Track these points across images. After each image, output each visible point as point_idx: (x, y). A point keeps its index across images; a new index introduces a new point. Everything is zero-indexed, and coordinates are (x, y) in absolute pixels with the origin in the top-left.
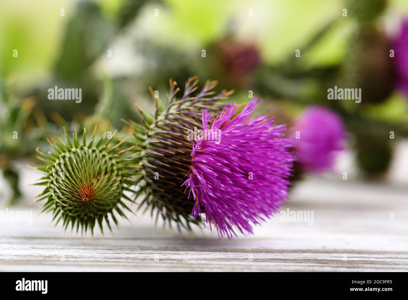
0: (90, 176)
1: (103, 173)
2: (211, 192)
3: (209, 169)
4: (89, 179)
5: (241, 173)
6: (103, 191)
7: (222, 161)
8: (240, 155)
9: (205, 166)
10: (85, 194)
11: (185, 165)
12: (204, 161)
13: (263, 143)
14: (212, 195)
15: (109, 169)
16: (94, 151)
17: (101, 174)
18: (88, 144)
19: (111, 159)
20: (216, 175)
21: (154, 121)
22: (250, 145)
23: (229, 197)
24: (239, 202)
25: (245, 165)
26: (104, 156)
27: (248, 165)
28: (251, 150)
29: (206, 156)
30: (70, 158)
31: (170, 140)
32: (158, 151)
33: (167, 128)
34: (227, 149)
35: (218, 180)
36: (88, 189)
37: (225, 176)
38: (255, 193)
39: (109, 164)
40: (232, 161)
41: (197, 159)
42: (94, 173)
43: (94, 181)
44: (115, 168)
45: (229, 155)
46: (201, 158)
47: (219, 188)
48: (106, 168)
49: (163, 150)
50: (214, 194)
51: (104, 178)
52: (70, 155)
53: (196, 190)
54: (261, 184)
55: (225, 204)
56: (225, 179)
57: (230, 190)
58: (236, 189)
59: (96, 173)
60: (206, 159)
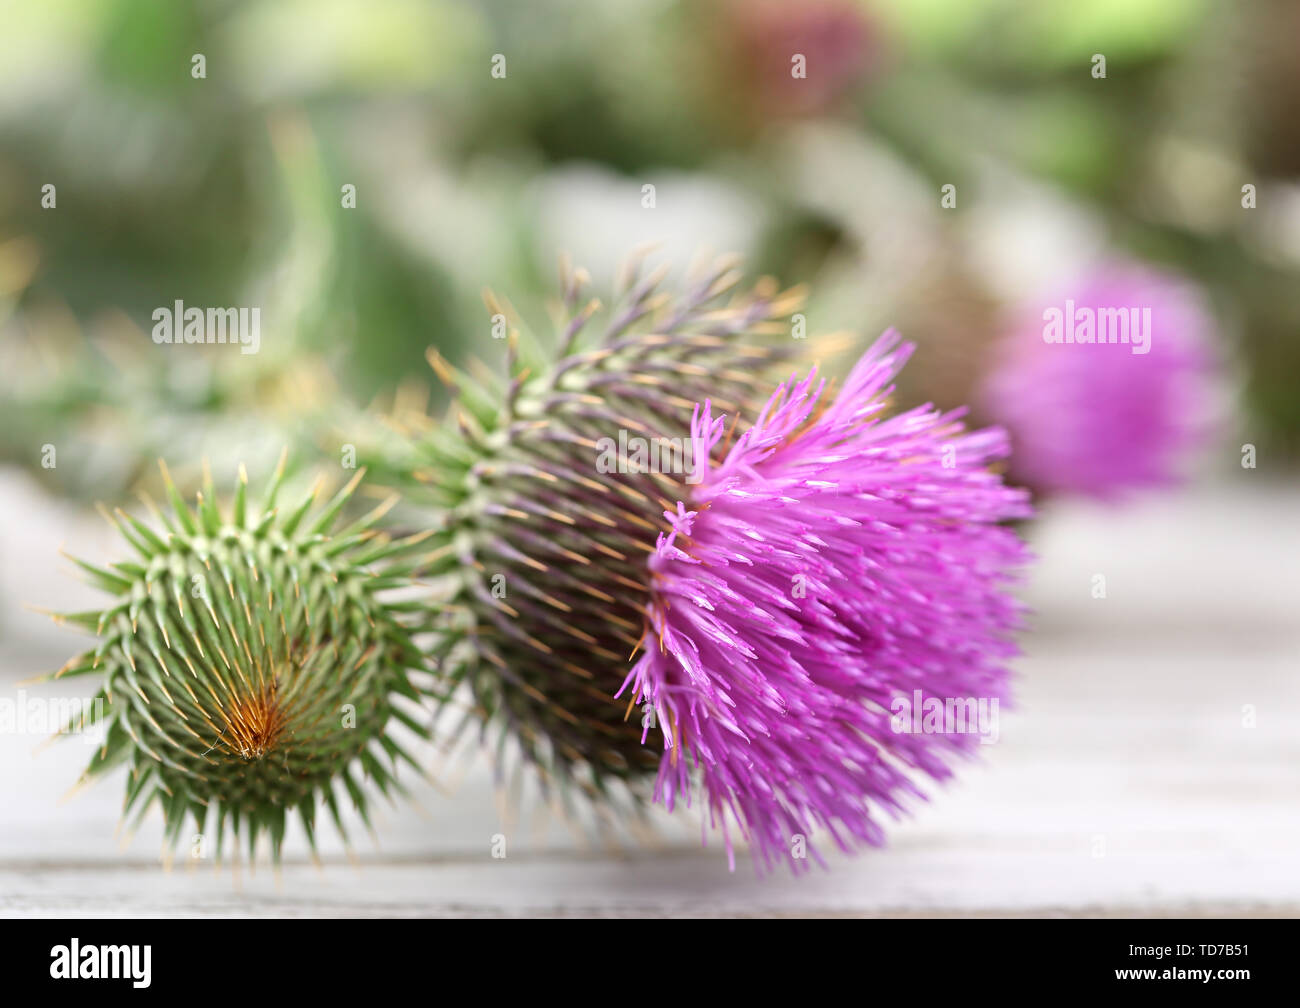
0: (265, 651)
1: (315, 637)
2: (730, 715)
3: (720, 630)
4: (263, 668)
5: (841, 638)
6: (316, 708)
8: (835, 573)
10: (252, 731)
11: (625, 599)
12: (701, 602)
13: (922, 516)
14: (734, 728)
15: (337, 623)
16: (276, 552)
17: (308, 643)
18: (253, 521)
19: (342, 578)
20: (747, 651)
21: (503, 415)
23: (796, 733)
25: (857, 605)
26: (315, 570)
27: (869, 605)
28: (877, 545)
30: (188, 585)
31: (567, 504)
34: (787, 554)
35: (756, 673)
36: (262, 707)
37: (783, 652)
39: (337, 598)
41: (671, 584)
42: (283, 641)
43: (283, 671)
44: (357, 615)
46: (691, 585)
47: (759, 699)
48: (327, 619)
50: (739, 724)
51: (318, 658)
52: (186, 570)
53: (673, 706)
55: (783, 755)
56: (783, 663)
57: (801, 706)
58: (821, 699)
59: (289, 642)
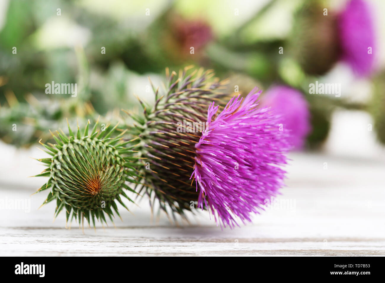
2: (219, 184)
3: (217, 162)
5: (246, 165)
7: (230, 154)
8: (246, 147)
9: (213, 159)
10: (95, 188)
11: (189, 156)
12: (213, 154)
13: (267, 134)
14: (221, 188)
15: (114, 161)
16: (97, 143)
17: (107, 166)
19: (114, 150)
20: (224, 168)
22: (255, 137)
23: (236, 189)
24: (244, 194)
25: (250, 157)
26: (107, 147)
27: (253, 157)
28: (255, 141)
29: (214, 149)
30: (75, 151)
32: (159, 142)
33: (169, 119)
34: (235, 142)
35: (225, 173)
37: (231, 168)
38: (258, 184)
39: (112, 155)
40: (238, 153)
41: (202, 151)
43: (100, 173)
44: (118, 159)
45: (236, 147)
46: (207, 150)
47: (227, 180)
48: (111, 160)
49: (166, 141)
50: (222, 187)
51: (109, 170)
52: (74, 147)
54: (264, 175)
55: (231, 196)
56: (232, 171)
57: (237, 182)
58: (242, 180)
59: (102, 165)
60: (215, 152)
